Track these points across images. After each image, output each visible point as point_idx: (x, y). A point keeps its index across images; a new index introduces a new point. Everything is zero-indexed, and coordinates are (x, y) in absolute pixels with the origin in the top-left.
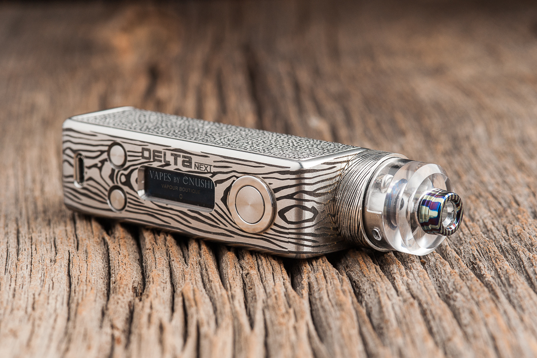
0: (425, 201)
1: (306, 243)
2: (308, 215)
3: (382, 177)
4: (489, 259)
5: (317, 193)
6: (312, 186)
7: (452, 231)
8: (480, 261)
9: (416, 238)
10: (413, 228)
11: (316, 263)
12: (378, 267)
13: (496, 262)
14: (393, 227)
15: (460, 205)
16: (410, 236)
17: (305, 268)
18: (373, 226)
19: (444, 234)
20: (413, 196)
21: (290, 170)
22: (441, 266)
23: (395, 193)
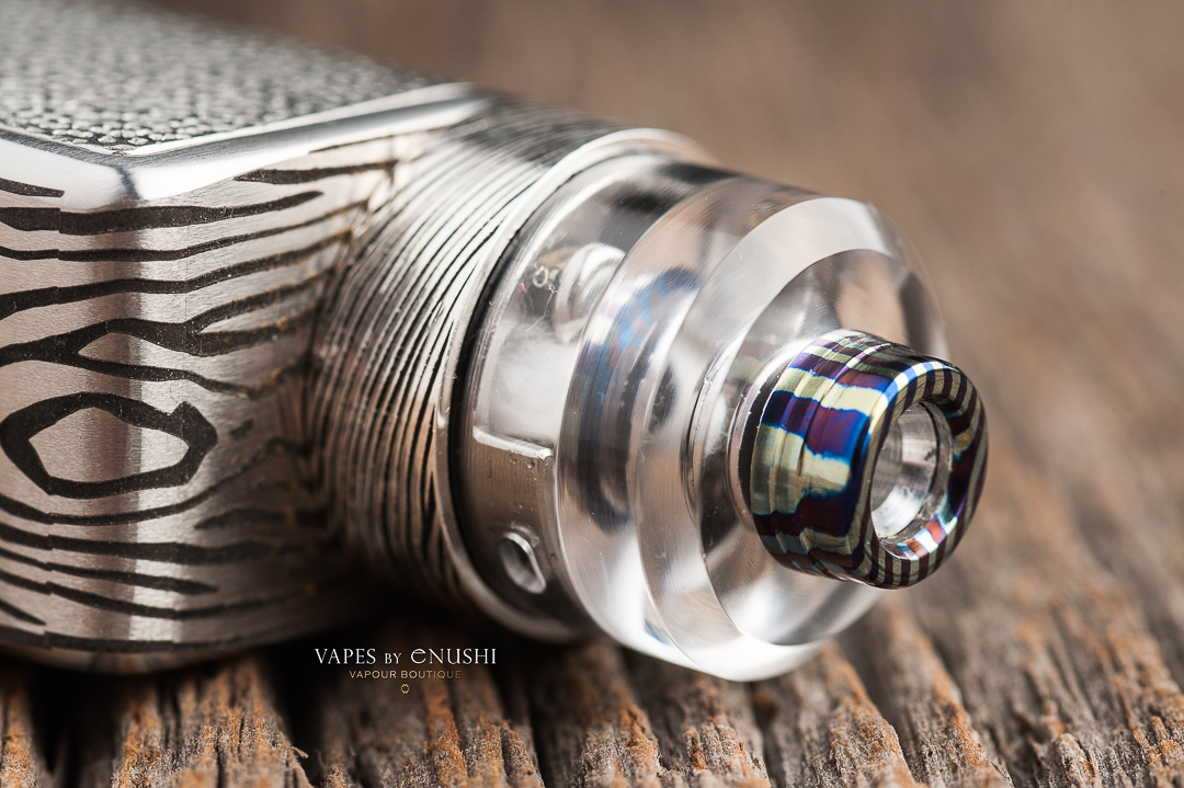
0: (784, 397)
1: (145, 596)
2: (159, 449)
3: (565, 258)
4: (1114, 712)
5: (212, 335)
6: (182, 297)
7: (924, 560)
8: (1065, 719)
9: (725, 581)
10: (713, 532)
11: (199, 697)
12: (522, 739)
13: (1153, 737)
14: (607, 518)
15: (974, 422)
16: (693, 570)
17: (134, 728)
18: (505, 520)
19: (882, 576)
20: (723, 369)
21: (66, 204)
22: (855, 752)
23: (631, 347)
